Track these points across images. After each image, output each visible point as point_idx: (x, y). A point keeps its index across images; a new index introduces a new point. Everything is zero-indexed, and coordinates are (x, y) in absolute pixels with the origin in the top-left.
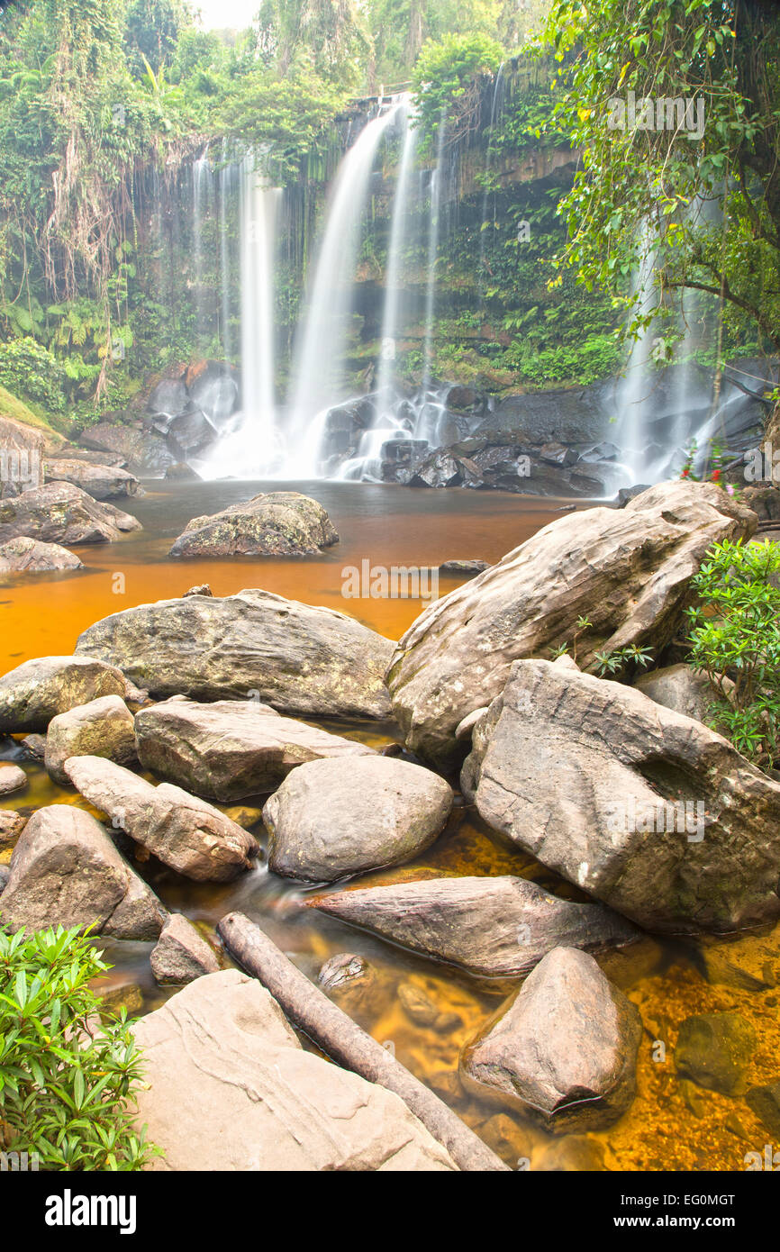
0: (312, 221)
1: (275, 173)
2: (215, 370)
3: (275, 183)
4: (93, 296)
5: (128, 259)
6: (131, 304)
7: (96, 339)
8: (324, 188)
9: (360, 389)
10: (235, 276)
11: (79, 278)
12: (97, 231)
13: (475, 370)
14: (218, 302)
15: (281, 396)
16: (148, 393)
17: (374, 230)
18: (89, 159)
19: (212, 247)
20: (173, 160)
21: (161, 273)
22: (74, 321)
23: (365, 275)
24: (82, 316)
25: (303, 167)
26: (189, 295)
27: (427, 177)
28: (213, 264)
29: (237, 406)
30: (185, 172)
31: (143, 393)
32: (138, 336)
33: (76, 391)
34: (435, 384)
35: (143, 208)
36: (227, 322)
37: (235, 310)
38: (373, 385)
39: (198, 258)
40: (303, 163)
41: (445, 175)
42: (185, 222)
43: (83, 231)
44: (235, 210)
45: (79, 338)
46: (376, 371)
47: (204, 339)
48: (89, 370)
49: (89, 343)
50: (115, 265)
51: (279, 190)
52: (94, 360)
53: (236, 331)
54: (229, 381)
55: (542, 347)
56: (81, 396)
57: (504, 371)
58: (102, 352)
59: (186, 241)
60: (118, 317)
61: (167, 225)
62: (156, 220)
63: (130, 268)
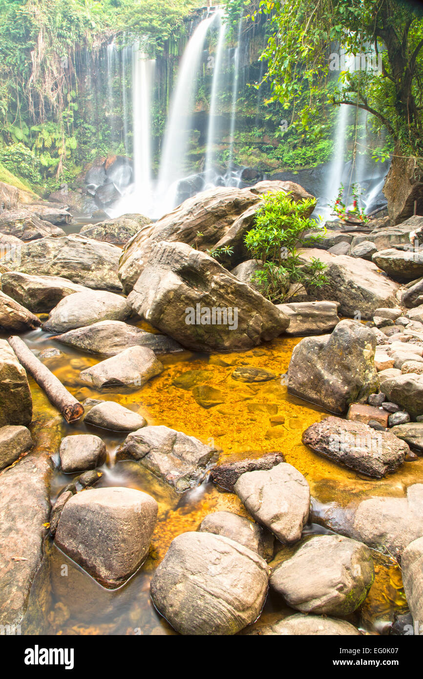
0: (171, 78)
1: (151, 51)
2: (121, 160)
3: (150, 57)
4: (55, 121)
5: (74, 101)
6: (75, 125)
7: (57, 144)
8: (178, 59)
9: (197, 170)
10: (130, 110)
11: (47, 111)
12: (56, 85)
13: (258, 160)
14: (122, 124)
15: (155, 174)
16: (85, 174)
17: (204, 82)
18: (51, 44)
19: (118, 93)
20: (96, 44)
21: (91, 108)
22: (45, 135)
23: (200, 108)
24: (50, 132)
25: (166, 47)
26: (107, 120)
27: (233, 52)
28: (118, 103)
29: (131, 180)
30: (103, 51)
31: (82, 174)
32: (80, 143)
33: (47, 172)
34: (235, 167)
35: (81, 71)
36: (126, 135)
37: (130, 128)
38: (204, 169)
39: (111, 100)
40: (166, 45)
41: (242, 51)
42: (103, 80)
43: (49, 84)
44: (129, 72)
45: (48, 144)
46: (205, 162)
47: (115, 144)
48: (54, 161)
49: (53, 146)
50: (66, 103)
51: (154, 61)
52: (56, 156)
53: (131, 139)
54: (128, 167)
55: (295, 147)
56: (49, 175)
57: (274, 160)
58: (60, 152)
59: (104, 91)
60: (69, 132)
61: (94, 81)
62: (88, 78)
63: (75, 106)
